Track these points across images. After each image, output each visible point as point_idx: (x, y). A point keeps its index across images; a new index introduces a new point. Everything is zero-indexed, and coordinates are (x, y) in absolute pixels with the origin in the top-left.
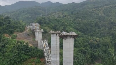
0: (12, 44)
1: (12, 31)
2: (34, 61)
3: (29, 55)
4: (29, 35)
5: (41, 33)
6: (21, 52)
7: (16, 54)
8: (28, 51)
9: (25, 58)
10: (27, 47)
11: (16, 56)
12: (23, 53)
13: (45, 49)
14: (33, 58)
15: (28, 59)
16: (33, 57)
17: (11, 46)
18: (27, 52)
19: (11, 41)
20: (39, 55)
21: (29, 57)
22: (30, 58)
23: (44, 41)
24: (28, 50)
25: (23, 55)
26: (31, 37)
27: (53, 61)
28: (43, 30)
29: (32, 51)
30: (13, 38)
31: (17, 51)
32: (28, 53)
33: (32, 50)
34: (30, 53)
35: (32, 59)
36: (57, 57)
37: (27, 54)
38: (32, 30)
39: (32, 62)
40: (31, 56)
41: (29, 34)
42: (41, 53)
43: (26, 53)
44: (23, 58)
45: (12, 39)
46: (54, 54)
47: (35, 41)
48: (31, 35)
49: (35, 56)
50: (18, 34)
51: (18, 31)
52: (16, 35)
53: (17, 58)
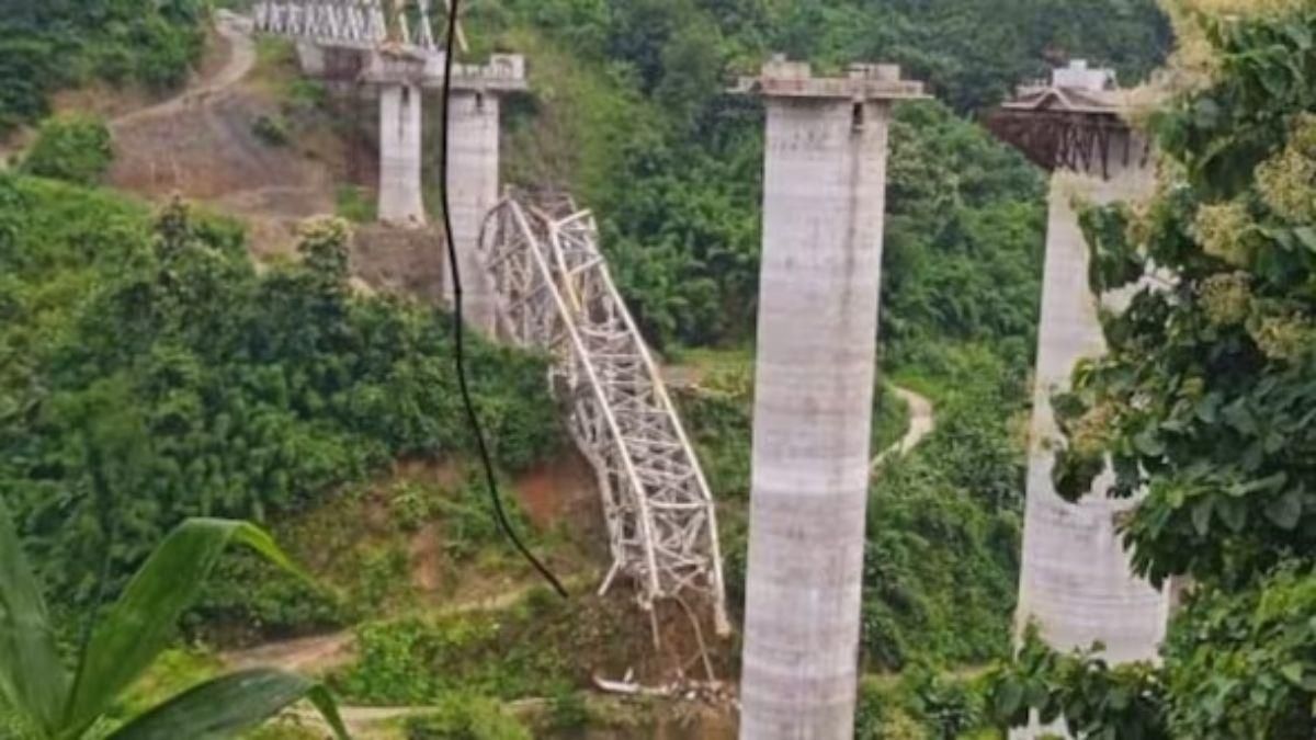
0: (60, 250)
1: (25, 73)
2: (436, 514)
3: (365, 424)
4: (273, 138)
5: (491, 106)
6: (251, 375)
7: (177, 401)
8: (334, 360)
9: (309, 465)
10: (330, 309)
11: (173, 425)
12: (270, 396)
13: (594, 344)
14: (415, 468)
15: (354, 473)
16: (419, 453)
17: (49, 287)
18: (330, 383)
19: (41, 214)
20: (505, 431)
21: (360, 454)
22: (372, 462)
23: (555, 226)
24: (340, 344)
25: (273, 417)
26: (316, 174)
27: (784, 504)
28: (518, 61)
29: (403, 367)
30: (55, 173)
31: (191, 367)
32: (339, 398)
33: (401, 355)
34: (374, 393)
35: (407, 490)
36: (839, 450)
37: (331, 410)
38: (312, 60)
39: (409, 529)
40: (395, 440)
41: (278, 122)
42: (527, 393)
43: (315, 400)
44: (278, 462)
45: (54, 185)
46: (811, 411)
47: (374, 229)
48: (312, 144)
49: (447, 446)
50: (120, 121)
51: (113, 76)
52: (102, 132)
53: (199, 464)
